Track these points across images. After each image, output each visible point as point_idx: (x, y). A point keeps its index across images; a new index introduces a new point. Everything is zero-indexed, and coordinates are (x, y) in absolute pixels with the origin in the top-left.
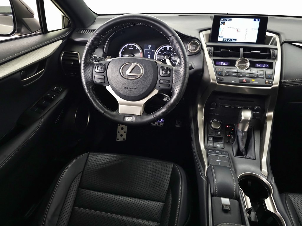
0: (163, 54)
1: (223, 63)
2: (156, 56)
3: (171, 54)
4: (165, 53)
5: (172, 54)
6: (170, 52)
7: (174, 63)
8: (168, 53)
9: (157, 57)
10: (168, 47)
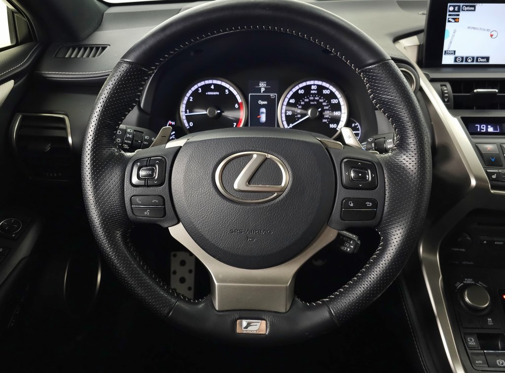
0: (300, 105)
1: (487, 128)
2: (284, 111)
3: (324, 104)
4: (305, 102)
5: (324, 101)
6: (320, 98)
7: (332, 126)
8: (314, 100)
9: (286, 113)
10: (314, 85)
